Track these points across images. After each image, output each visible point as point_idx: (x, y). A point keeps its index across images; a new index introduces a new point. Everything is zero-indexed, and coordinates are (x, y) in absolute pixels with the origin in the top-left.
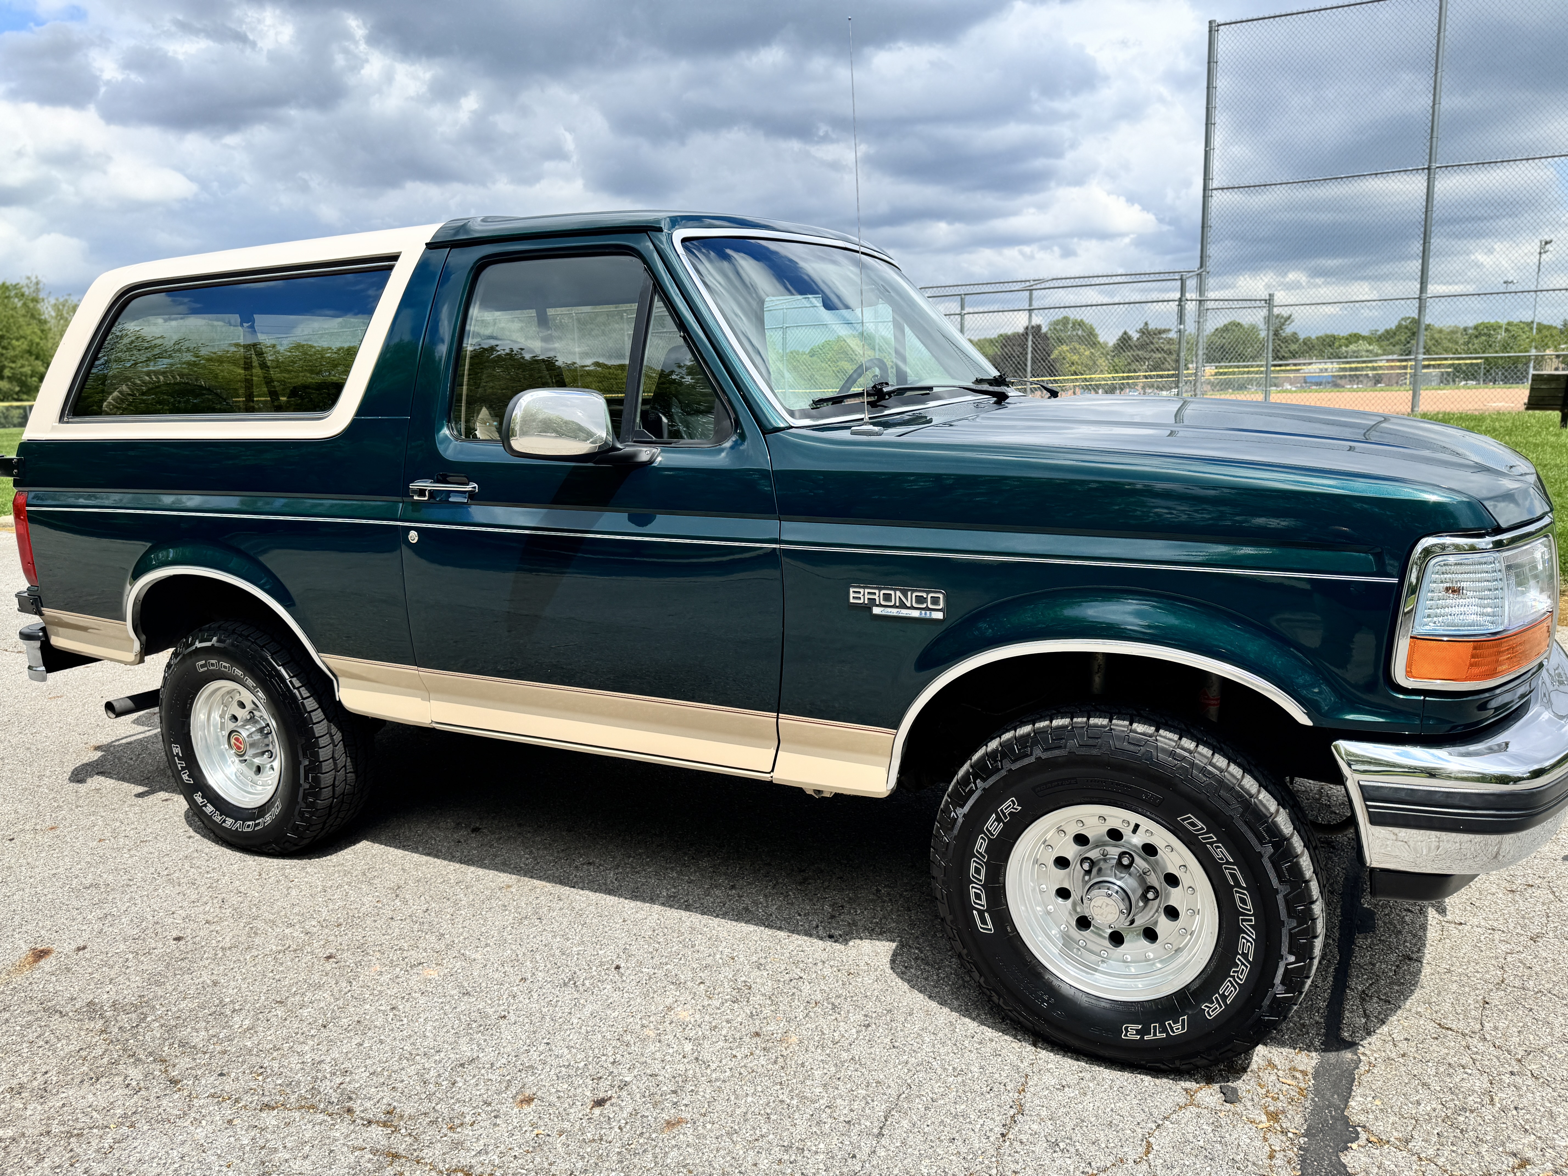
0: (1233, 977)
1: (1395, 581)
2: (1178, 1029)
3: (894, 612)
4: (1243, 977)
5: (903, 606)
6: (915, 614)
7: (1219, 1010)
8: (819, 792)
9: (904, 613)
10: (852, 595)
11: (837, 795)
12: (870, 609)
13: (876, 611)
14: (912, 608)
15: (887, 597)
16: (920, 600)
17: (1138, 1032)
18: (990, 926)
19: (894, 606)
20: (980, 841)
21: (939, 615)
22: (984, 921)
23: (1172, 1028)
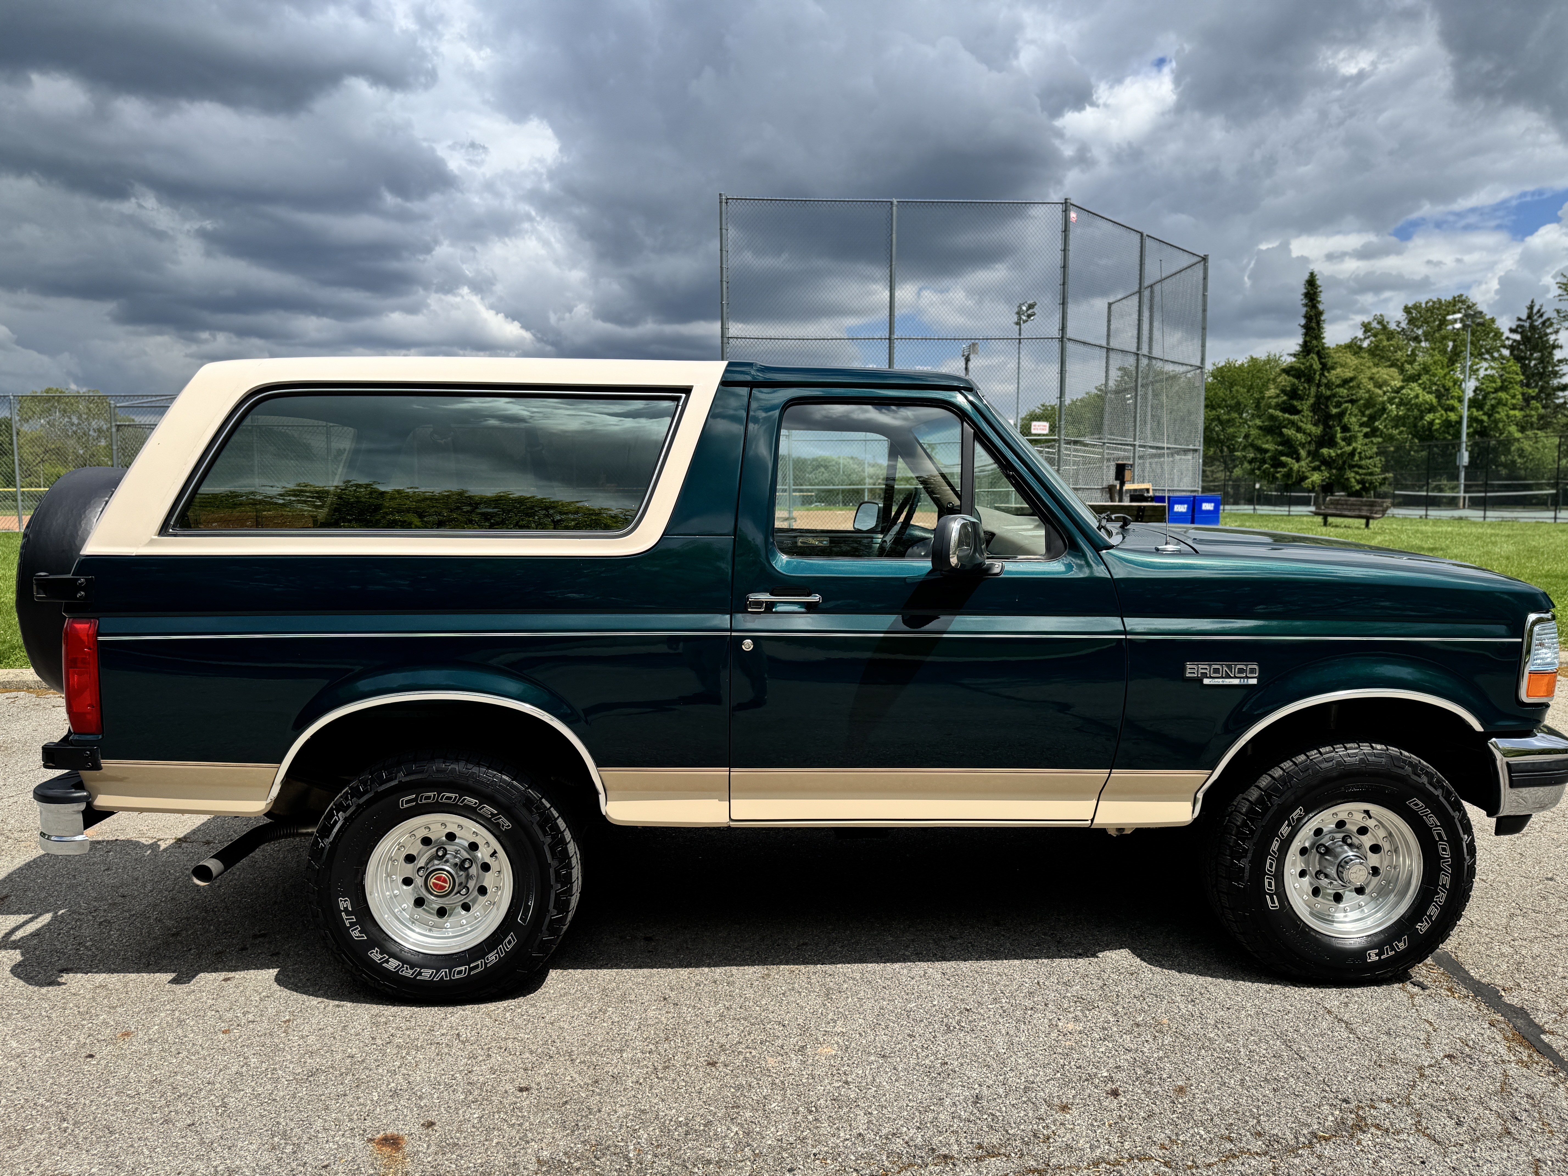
0: (1436, 902)
1: (1520, 640)
2: (1402, 946)
3: (1220, 681)
4: (1443, 900)
5: (1228, 676)
6: (1236, 682)
7: (1428, 926)
8: (1120, 830)
9: (1228, 681)
10: (1189, 671)
11: (1137, 829)
12: (1202, 681)
13: (1206, 681)
14: (1235, 677)
15: (1216, 671)
16: (1241, 671)
17: (1377, 955)
18: (1277, 904)
19: (1222, 677)
20: (1275, 842)
21: (1254, 681)
22: (1273, 902)
23: (1398, 946)
